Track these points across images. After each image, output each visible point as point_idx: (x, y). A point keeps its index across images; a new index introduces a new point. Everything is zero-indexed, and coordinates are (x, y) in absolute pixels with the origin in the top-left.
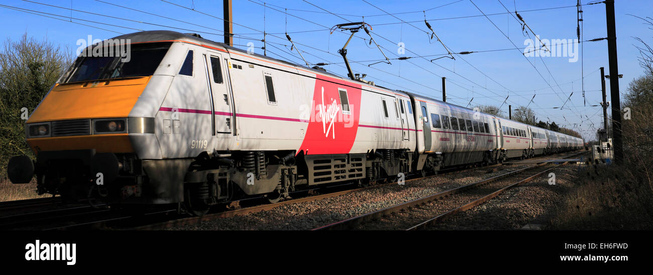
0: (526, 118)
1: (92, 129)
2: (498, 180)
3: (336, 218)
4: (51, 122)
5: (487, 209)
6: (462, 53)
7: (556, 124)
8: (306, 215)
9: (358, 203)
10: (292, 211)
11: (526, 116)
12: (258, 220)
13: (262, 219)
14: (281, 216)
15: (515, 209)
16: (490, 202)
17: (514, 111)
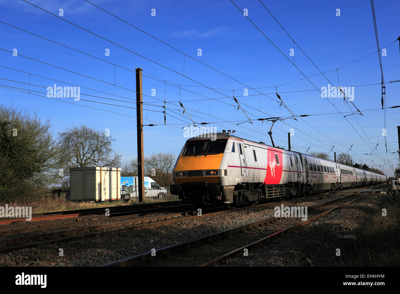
0: (346, 161)
1: (204, 174)
2: (327, 204)
3: (214, 230)
4: (187, 171)
5: (319, 224)
6: (302, 116)
7: (367, 165)
8: (193, 228)
9: (229, 220)
10: (183, 225)
11: (346, 160)
12: (159, 232)
13: (163, 231)
14: (176, 229)
15: (338, 224)
16: (321, 219)
17: (338, 156)
